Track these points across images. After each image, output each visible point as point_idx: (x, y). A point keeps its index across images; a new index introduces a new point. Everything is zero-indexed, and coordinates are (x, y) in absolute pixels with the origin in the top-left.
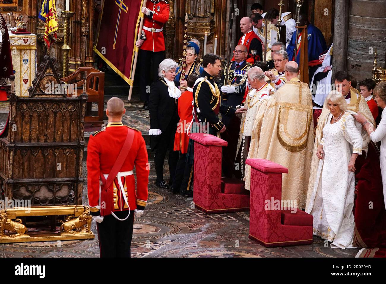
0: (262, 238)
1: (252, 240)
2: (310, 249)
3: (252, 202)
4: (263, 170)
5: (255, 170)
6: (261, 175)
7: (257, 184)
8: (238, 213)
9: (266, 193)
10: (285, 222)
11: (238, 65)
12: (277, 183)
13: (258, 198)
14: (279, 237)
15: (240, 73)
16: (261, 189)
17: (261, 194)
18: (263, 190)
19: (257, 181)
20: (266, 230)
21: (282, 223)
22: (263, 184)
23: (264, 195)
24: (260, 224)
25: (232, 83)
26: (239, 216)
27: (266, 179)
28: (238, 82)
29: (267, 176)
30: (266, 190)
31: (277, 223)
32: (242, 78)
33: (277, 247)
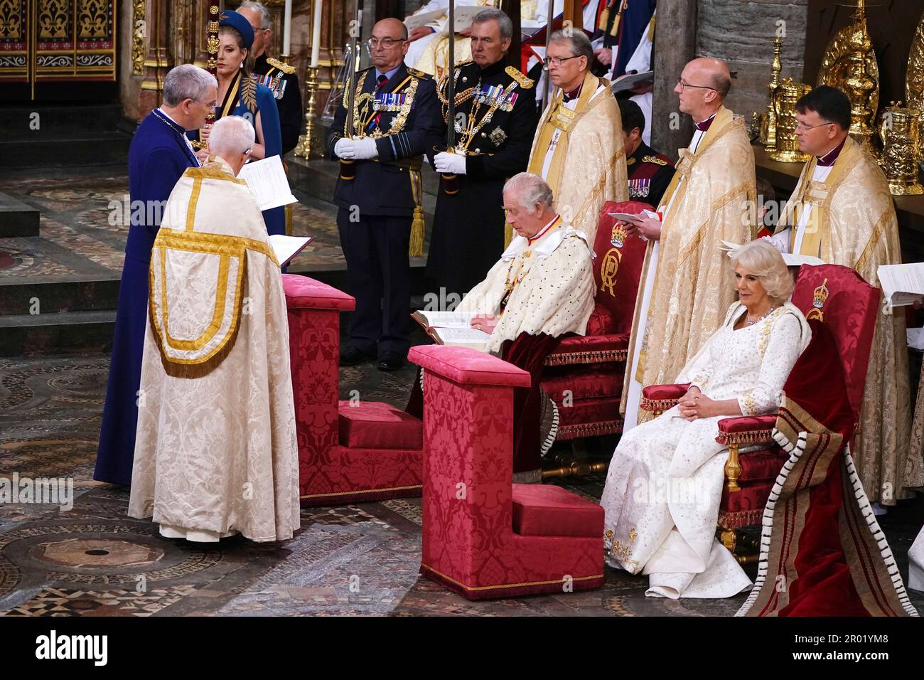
0: (459, 573)
1: (430, 580)
2: (594, 604)
3: (429, 470)
4: (460, 378)
5: (436, 379)
6: (452, 393)
7: (442, 419)
8: (388, 504)
9: (469, 444)
10: (524, 527)
11: (383, 78)
12: (501, 416)
13: (445, 462)
14: (507, 569)
15: (389, 102)
16: (455, 434)
17: (454, 447)
18: (459, 435)
19: (443, 410)
20: (469, 551)
21: (516, 529)
22: (459, 418)
23: (463, 450)
24: (453, 533)
25: (368, 131)
26: (389, 511)
27: (468, 405)
28: (385, 127)
29: (470, 397)
30: (467, 437)
31: (502, 531)
32: (395, 116)
33: (499, 599)
